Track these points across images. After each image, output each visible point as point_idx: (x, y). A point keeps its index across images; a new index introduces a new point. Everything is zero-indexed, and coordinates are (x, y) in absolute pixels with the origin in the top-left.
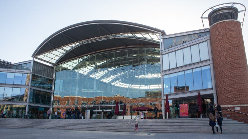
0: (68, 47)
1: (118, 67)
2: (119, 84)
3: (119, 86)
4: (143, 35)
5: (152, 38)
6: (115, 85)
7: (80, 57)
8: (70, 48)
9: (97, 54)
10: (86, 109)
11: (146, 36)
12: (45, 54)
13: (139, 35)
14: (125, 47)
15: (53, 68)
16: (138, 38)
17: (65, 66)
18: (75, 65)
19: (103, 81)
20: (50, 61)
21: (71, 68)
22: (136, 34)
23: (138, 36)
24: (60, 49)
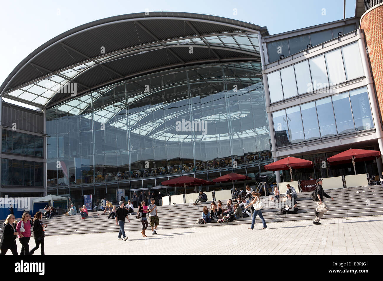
0: (71, 70)
1: (164, 104)
2: (164, 137)
3: (163, 139)
4: (222, 39)
5: (239, 43)
6: (157, 138)
7: (94, 90)
8: (76, 73)
9: (128, 81)
10: (117, 188)
11: (228, 40)
12: (25, 88)
13: (213, 39)
14: (183, 64)
15: (41, 114)
16: (210, 45)
17: (63, 108)
18: (83, 106)
19: (134, 132)
20: (35, 101)
21: (76, 112)
22: (207, 38)
23: (210, 41)
24: (57, 75)
